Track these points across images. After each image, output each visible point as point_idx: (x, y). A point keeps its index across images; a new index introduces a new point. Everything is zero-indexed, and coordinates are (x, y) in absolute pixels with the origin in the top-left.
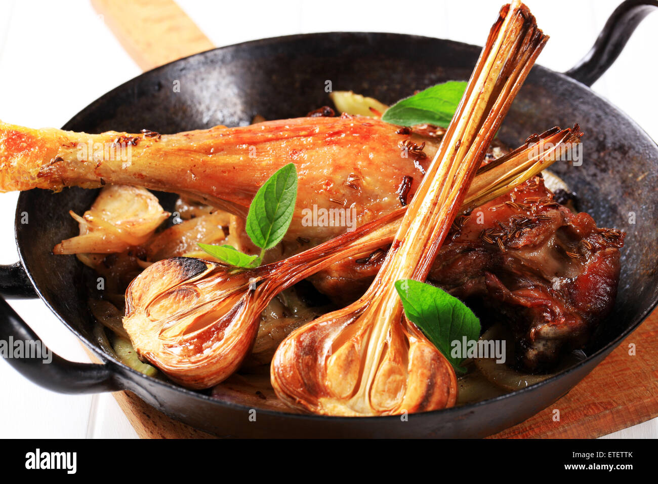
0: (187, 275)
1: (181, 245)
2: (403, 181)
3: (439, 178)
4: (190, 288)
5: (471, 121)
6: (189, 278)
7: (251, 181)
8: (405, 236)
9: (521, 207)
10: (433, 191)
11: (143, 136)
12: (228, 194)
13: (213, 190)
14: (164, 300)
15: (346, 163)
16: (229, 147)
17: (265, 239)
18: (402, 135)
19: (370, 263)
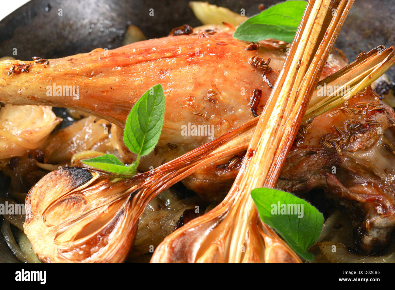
0: (76, 183)
1: (72, 145)
2: (254, 94)
3: (284, 94)
4: (79, 196)
5: (309, 43)
6: (78, 186)
7: (126, 99)
8: (257, 146)
9: (353, 111)
10: (279, 106)
11: (34, 63)
12: (107, 110)
13: (94, 107)
14: (57, 207)
15: (205, 81)
16: (107, 70)
17: (140, 146)
18: (251, 51)
19: (228, 169)
